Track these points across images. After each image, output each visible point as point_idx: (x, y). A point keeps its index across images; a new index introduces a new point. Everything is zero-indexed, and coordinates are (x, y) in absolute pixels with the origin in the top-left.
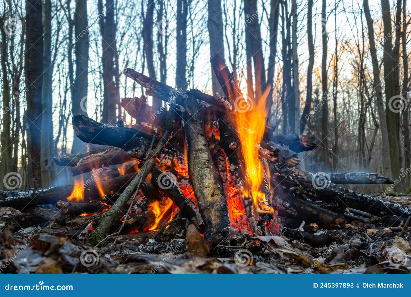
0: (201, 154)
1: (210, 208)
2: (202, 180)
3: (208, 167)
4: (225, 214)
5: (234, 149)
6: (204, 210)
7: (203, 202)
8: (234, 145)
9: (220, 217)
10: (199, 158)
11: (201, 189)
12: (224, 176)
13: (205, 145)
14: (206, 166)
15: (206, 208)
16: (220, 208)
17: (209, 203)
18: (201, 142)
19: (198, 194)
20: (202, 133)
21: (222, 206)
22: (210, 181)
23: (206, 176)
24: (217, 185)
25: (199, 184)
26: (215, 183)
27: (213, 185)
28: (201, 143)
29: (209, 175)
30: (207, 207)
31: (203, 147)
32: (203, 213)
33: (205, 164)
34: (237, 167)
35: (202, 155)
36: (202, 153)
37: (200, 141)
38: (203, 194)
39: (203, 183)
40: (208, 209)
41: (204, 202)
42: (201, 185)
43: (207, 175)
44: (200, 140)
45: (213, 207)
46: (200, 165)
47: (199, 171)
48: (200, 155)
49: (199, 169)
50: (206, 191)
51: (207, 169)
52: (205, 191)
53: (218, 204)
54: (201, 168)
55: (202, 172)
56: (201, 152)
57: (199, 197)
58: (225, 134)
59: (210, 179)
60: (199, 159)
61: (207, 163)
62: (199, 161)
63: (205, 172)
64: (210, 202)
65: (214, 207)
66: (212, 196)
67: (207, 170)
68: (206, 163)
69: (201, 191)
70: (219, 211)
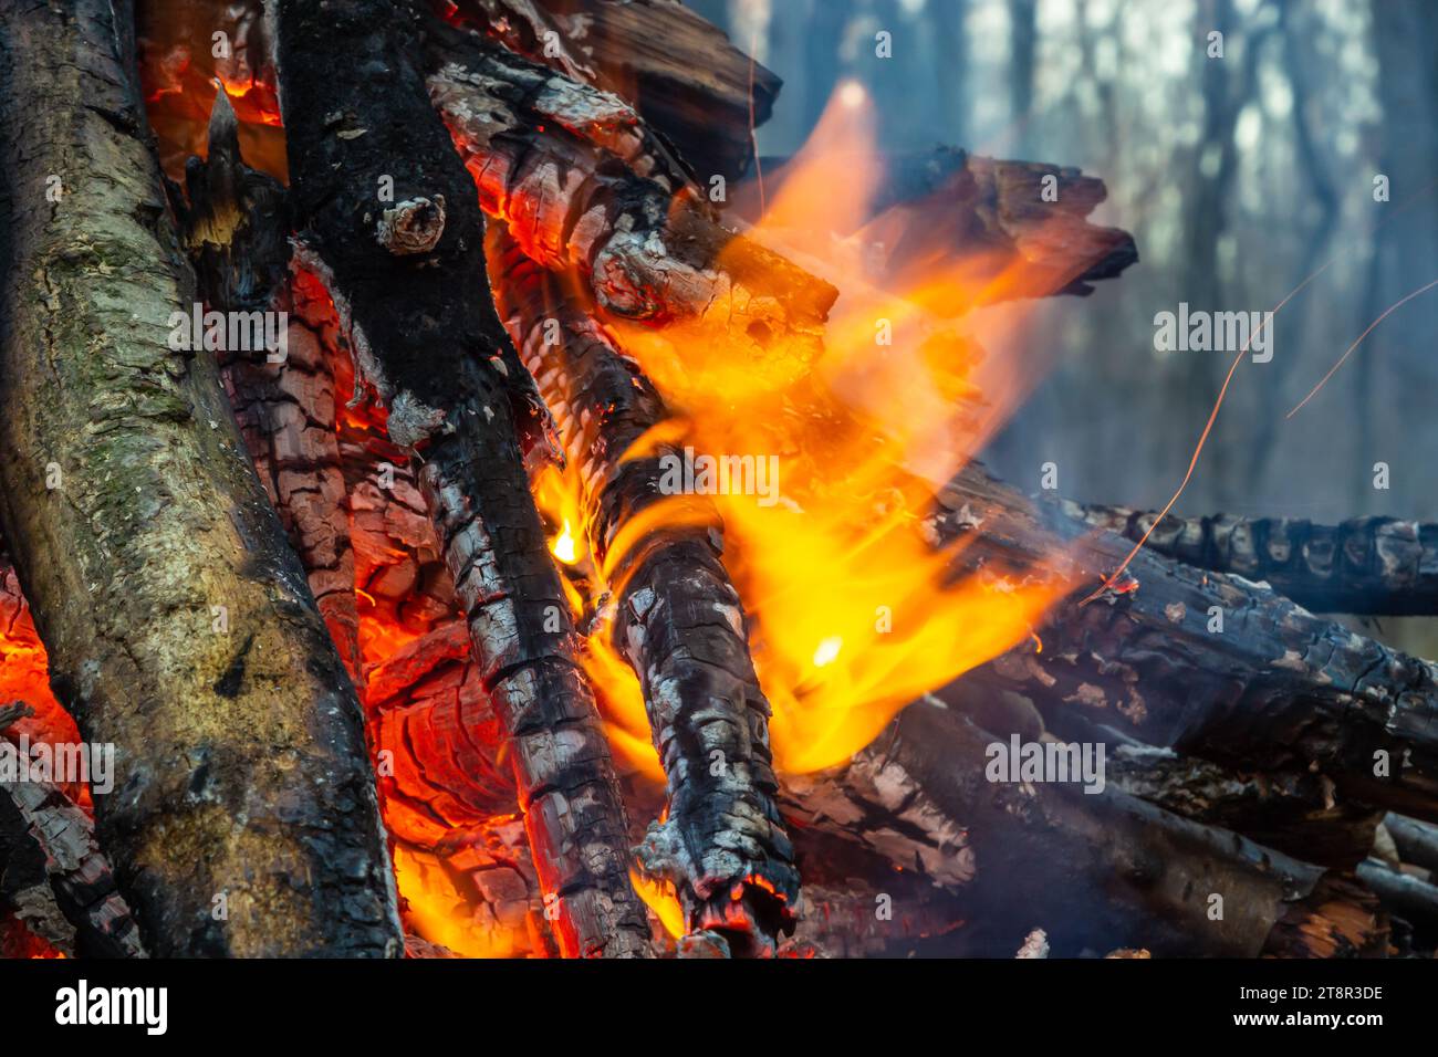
0: (115, 294)
1: (204, 806)
2: (131, 533)
3: (180, 417)
4: (354, 862)
5: (424, 255)
6: (151, 819)
7: (138, 742)
8: (422, 216)
9: (304, 890)
10: (91, 327)
11: (119, 622)
12: (319, 509)
13: (145, 216)
14: (163, 404)
15: (169, 806)
16: (311, 809)
17: (197, 761)
18: (113, 183)
19: (91, 669)
20: (116, 100)
21: (330, 792)
22: (203, 548)
23: (168, 499)
24: (269, 582)
25: (94, 574)
26: (254, 570)
27: (230, 581)
28: (112, 199)
29: (194, 487)
30: (181, 791)
31: (133, 235)
32: (140, 848)
33: (156, 391)
34: (451, 427)
35: (119, 303)
36: (129, 290)
37: (100, 177)
38: (138, 667)
39: (133, 563)
40: (187, 812)
41: (151, 745)
42: (118, 583)
43: (172, 484)
44: (99, 167)
45: (235, 799)
46: (104, 398)
47: (96, 452)
48: (103, 300)
49: (91, 428)
50: (165, 645)
51: (173, 430)
52: (154, 641)
53: (285, 764)
54: (114, 422)
55: (130, 461)
56: (118, 275)
57: (99, 698)
58: (339, 125)
59: (201, 528)
60: (97, 345)
61: (174, 378)
62: (99, 358)
63: (160, 457)
64: (207, 747)
65: (251, 793)
66: (231, 683)
67: (174, 442)
68: (165, 382)
69: (120, 639)
70: (294, 832)
